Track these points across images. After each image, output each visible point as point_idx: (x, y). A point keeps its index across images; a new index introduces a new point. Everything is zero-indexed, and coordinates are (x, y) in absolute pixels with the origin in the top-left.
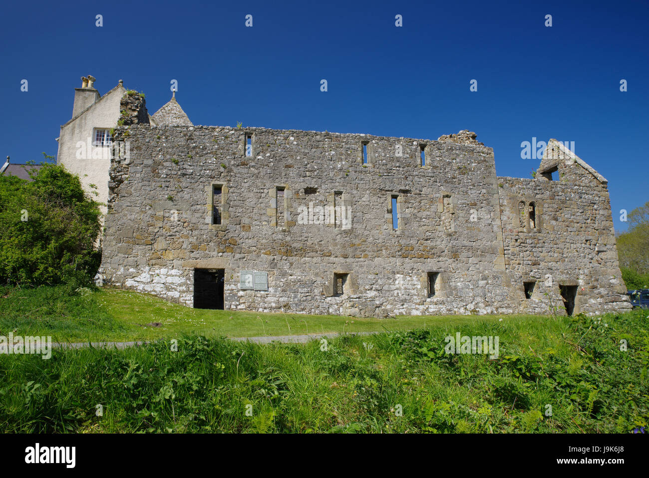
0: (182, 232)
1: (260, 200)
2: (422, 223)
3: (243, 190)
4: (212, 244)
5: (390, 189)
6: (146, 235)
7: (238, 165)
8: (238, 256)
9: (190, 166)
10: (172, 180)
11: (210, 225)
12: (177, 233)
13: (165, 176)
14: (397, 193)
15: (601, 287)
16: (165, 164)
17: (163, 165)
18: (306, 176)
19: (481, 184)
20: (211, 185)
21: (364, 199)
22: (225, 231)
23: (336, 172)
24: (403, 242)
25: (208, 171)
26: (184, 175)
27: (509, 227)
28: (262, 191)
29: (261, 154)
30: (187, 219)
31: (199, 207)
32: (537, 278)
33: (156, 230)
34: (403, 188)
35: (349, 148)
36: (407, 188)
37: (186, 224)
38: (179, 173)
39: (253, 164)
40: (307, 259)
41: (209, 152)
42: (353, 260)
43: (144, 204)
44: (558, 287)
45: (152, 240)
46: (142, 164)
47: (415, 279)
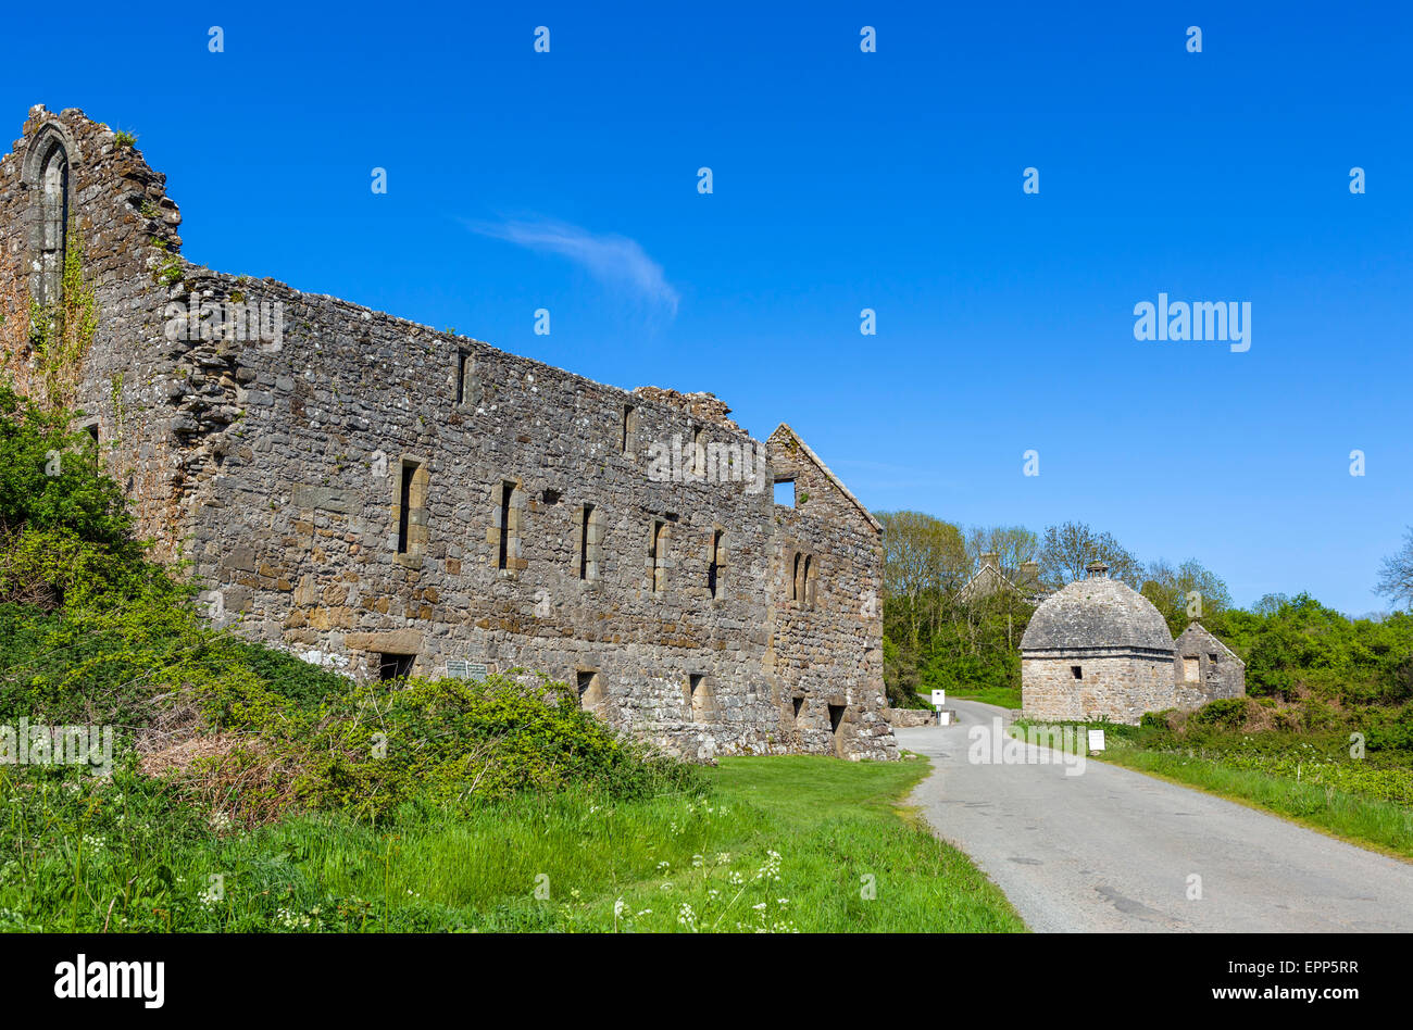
0: (347, 566)
1: (478, 507)
2: (688, 581)
3: (452, 480)
4: (397, 598)
5: (654, 509)
6: (280, 567)
7: (446, 423)
8: (439, 627)
9: (364, 408)
10: (330, 436)
11: (395, 553)
12: (338, 569)
13: (317, 426)
14: (662, 519)
15: (870, 710)
16: (318, 394)
17: (314, 398)
18: (546, 466)
19: (757, 515)
20: (401, 460)
21: (620, 525)
22: (418, 571)
23: (588, 464)
24: (664, 614)
25: (395, 427)
26: (352, 428)
27: (781, 598)
28: (481, 486)
29: (483, 403)
30: (356, 537)
31: (378, 509)
32: (807, 691)
33: (299, 558)
34: (670, 509)
35: (607, 416)
36: (675, 510)
37: (354, 547)
38: (344, 423)
39: (470, 424)
40: (540, 640)
41: (397, 380)
42: (599, 644)
43: (276, 488)
44: (826, 708)
45: (291, 581)
46: (273, 386)
47: (677, 687)
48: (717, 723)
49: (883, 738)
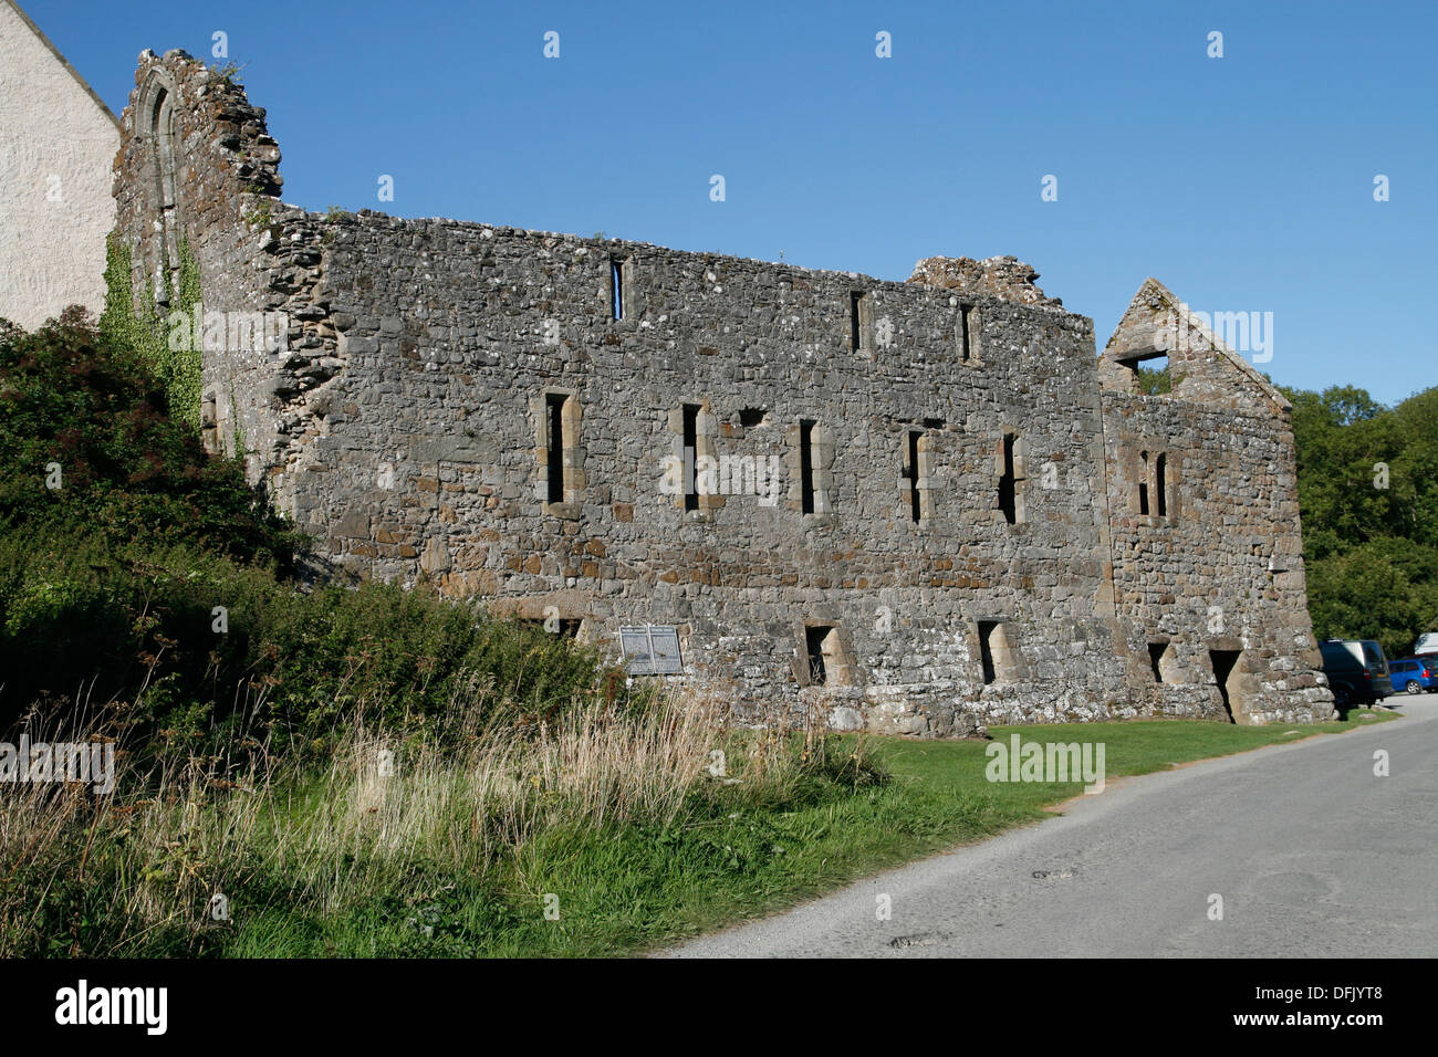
0: (483, 523)
1: (651, 438)
2: (967, 504)
3: (612, 411)
4: (551, 555)
5: (907, 417)
6: (402, 531)
7: (600, 344)
8: (608, 586)
9: (491, 339)
10: (451, 378)
11: (545, 503)
12: (473, 527)
13: (435, 368)
14: (920, 428)
15: (1282, 654)
16: (432, 332)
17: (428, 336)
18: (743, 380)
19: (1072, 408)
20: (544, 395)
21: (856, 441)
22: (577, 521)
23: (803, 371)
24: (931, 549)
25: (533, 358)
26: (479, 364)
27: (1121, 513)
28: (653, 414)
29: (649, 315)
30: (493, 488)
31: (518, 454)
32: (1172, 634)
33: (423, 518)
34: (930, 415)
35: (826, 309)
36: (939, 415)
37: (491, 501)
38: (468, 361)
39: (631, 342)
40: (750, 591)
41: (532, 303)
42: (838, 592)
43: (389, 443)
44: (1207, 654)
45: (415, 545)
46: (378, 329)
47: (958, 638)
48: (1022, 682)
49: (1306, 691)
